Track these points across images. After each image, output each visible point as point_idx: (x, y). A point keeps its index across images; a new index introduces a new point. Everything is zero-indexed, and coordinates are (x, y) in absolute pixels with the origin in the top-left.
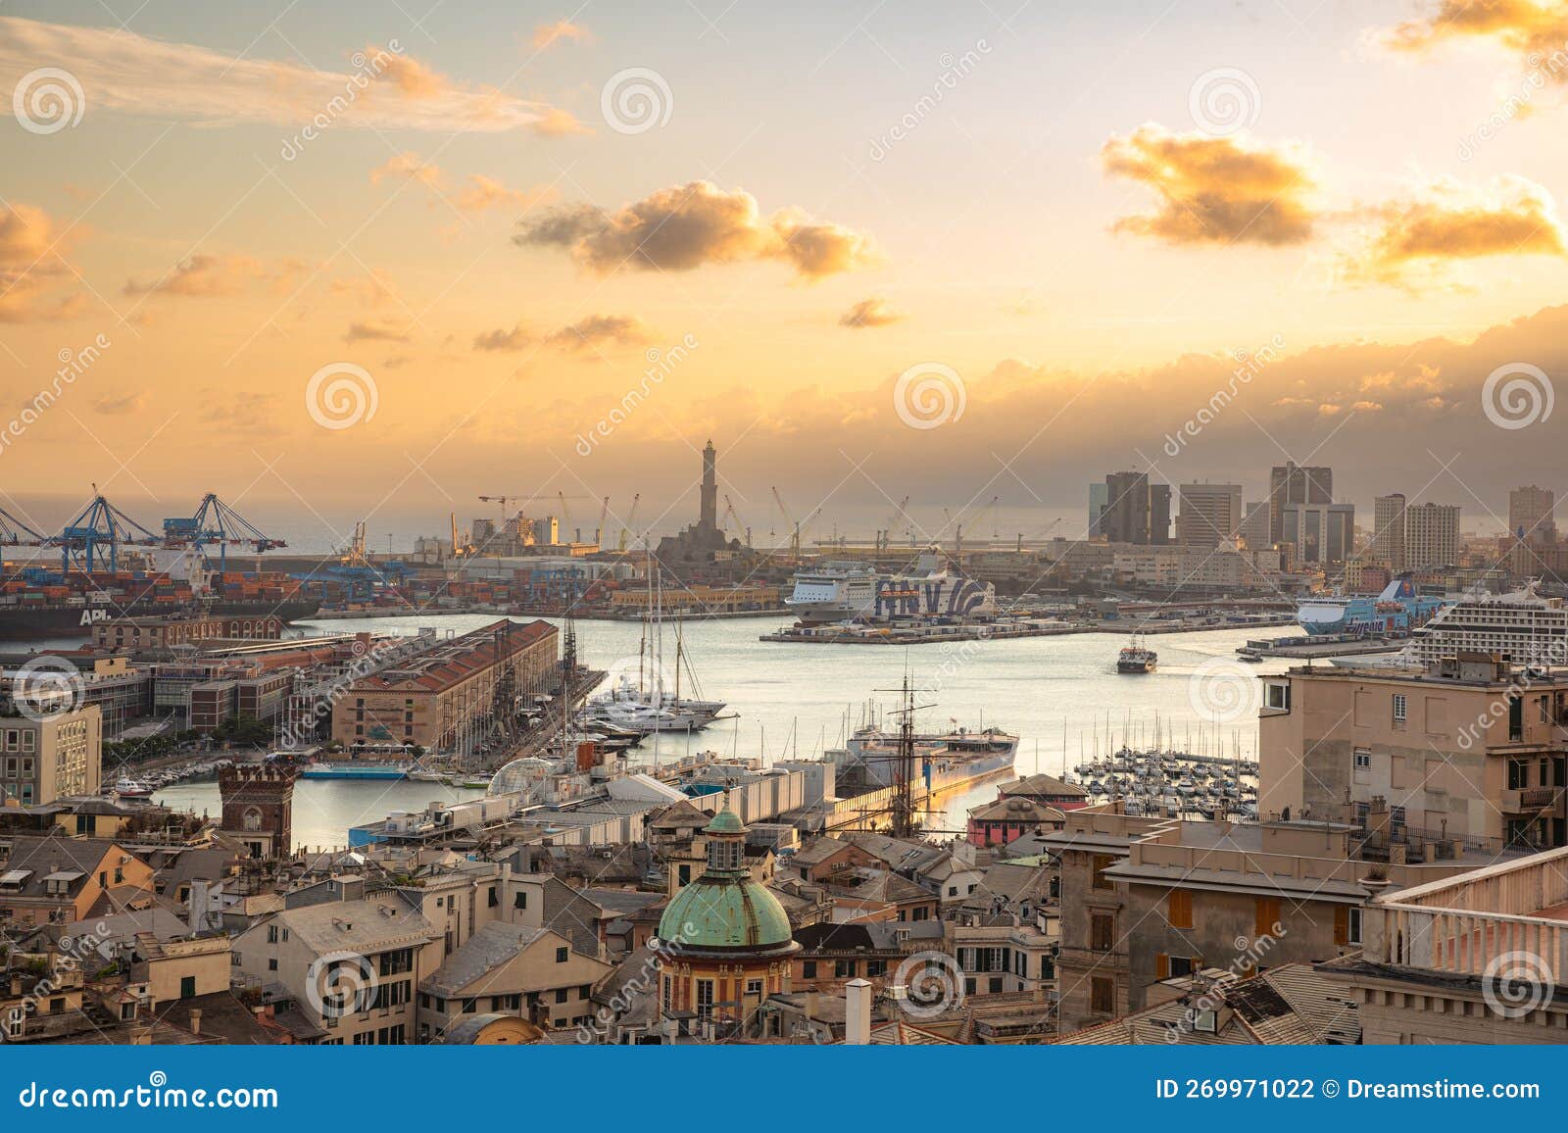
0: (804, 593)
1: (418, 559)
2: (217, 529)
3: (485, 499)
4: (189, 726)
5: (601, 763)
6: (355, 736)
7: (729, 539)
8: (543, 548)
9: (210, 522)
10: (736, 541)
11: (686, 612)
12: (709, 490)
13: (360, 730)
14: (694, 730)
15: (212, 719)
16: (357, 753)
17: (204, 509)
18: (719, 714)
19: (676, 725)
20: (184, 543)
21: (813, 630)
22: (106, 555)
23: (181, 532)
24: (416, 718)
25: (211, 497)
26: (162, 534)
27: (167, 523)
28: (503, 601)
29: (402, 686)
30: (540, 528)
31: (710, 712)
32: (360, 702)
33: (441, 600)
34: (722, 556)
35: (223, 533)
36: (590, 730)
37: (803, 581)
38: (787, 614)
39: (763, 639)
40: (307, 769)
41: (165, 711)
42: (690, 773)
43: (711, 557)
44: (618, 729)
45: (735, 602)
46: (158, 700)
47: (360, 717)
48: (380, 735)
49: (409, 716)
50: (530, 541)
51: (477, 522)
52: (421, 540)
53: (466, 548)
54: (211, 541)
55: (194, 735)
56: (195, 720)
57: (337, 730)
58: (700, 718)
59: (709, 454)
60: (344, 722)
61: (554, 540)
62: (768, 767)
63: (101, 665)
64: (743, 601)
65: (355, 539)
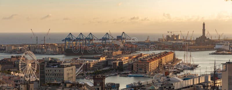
0: (217, 47)
1: (158, 42)
2: (124, 37)
3: (168, 32)
4: (112, 68)
5: (169, 75)
6: (137, 70)
7: (207, 38)
8: (177, 40)
9: (123, 36)
10: (208, 38)
11: (198, 50)
12: (204, 30)
13: (137, 69)
14: (192, 69)
15: (116, 67)
16: (137, 73)
17: (122, 34)
18: (198, 66)
19: (190, 68)
20: (119, 39)
21: (218, 52)
22: (108, 41)
23: (119, 38)
24: (146, 67)
25: (124, 33)
26: (116, 38)
27: (117, 37)
28: (169, 48)
29: (144, 62)
30: (177, 36)
31: (196, 66)
32: (137, 64)
33: (160, 48)
34: (206, 41)
35: (125, 38)
36: (175, 69)
37: (217, 45)
38: (215, 50)
39: (209, 54)
40: (128, 75)
41: (110, 66)
42: (185, 76)
43: (204, 41)
44: (180, 69)
45: (206, 48)
46: (109, 64)
47: (137, 67)
48: (141, 70)
49: (145, 67)
50: (175, 39)
51: (167, 36)
52: (159, 39)
53: (165, 40)
54: (124, 39)
55: (113, 69)
56: (113, 67)
57: (134, 69)
58: (194, 67)
59: (204, 24)
60: (135, 67)
61: (179, 38)
62: (199, 75)
63: (101, 58)
64: (208, 48)
65: (148, 39)
